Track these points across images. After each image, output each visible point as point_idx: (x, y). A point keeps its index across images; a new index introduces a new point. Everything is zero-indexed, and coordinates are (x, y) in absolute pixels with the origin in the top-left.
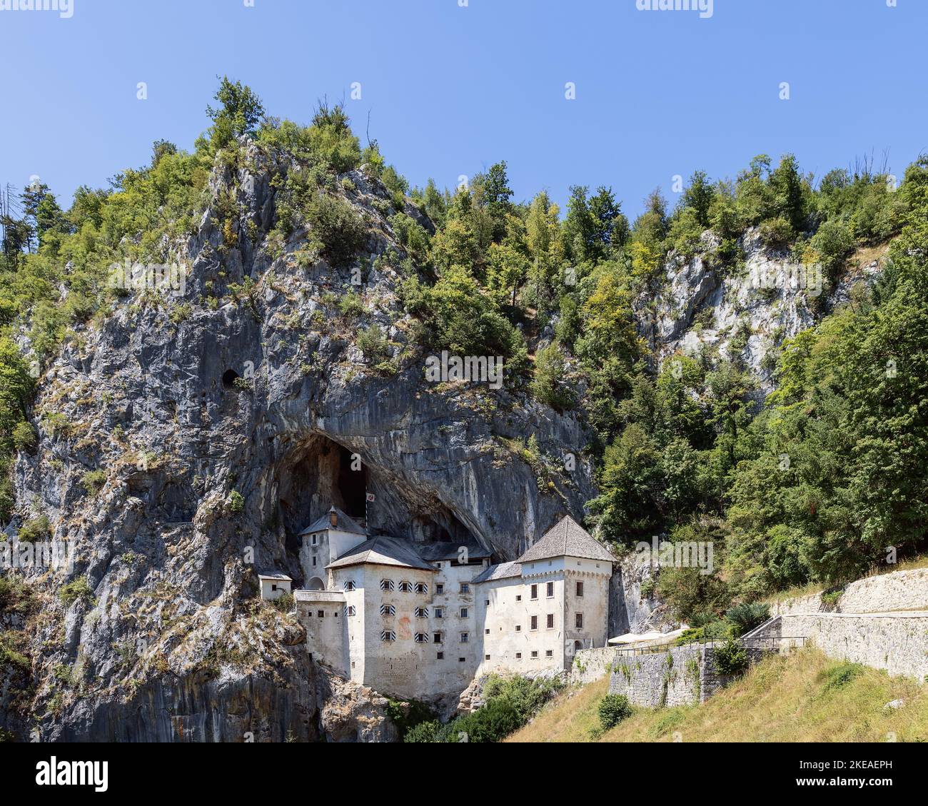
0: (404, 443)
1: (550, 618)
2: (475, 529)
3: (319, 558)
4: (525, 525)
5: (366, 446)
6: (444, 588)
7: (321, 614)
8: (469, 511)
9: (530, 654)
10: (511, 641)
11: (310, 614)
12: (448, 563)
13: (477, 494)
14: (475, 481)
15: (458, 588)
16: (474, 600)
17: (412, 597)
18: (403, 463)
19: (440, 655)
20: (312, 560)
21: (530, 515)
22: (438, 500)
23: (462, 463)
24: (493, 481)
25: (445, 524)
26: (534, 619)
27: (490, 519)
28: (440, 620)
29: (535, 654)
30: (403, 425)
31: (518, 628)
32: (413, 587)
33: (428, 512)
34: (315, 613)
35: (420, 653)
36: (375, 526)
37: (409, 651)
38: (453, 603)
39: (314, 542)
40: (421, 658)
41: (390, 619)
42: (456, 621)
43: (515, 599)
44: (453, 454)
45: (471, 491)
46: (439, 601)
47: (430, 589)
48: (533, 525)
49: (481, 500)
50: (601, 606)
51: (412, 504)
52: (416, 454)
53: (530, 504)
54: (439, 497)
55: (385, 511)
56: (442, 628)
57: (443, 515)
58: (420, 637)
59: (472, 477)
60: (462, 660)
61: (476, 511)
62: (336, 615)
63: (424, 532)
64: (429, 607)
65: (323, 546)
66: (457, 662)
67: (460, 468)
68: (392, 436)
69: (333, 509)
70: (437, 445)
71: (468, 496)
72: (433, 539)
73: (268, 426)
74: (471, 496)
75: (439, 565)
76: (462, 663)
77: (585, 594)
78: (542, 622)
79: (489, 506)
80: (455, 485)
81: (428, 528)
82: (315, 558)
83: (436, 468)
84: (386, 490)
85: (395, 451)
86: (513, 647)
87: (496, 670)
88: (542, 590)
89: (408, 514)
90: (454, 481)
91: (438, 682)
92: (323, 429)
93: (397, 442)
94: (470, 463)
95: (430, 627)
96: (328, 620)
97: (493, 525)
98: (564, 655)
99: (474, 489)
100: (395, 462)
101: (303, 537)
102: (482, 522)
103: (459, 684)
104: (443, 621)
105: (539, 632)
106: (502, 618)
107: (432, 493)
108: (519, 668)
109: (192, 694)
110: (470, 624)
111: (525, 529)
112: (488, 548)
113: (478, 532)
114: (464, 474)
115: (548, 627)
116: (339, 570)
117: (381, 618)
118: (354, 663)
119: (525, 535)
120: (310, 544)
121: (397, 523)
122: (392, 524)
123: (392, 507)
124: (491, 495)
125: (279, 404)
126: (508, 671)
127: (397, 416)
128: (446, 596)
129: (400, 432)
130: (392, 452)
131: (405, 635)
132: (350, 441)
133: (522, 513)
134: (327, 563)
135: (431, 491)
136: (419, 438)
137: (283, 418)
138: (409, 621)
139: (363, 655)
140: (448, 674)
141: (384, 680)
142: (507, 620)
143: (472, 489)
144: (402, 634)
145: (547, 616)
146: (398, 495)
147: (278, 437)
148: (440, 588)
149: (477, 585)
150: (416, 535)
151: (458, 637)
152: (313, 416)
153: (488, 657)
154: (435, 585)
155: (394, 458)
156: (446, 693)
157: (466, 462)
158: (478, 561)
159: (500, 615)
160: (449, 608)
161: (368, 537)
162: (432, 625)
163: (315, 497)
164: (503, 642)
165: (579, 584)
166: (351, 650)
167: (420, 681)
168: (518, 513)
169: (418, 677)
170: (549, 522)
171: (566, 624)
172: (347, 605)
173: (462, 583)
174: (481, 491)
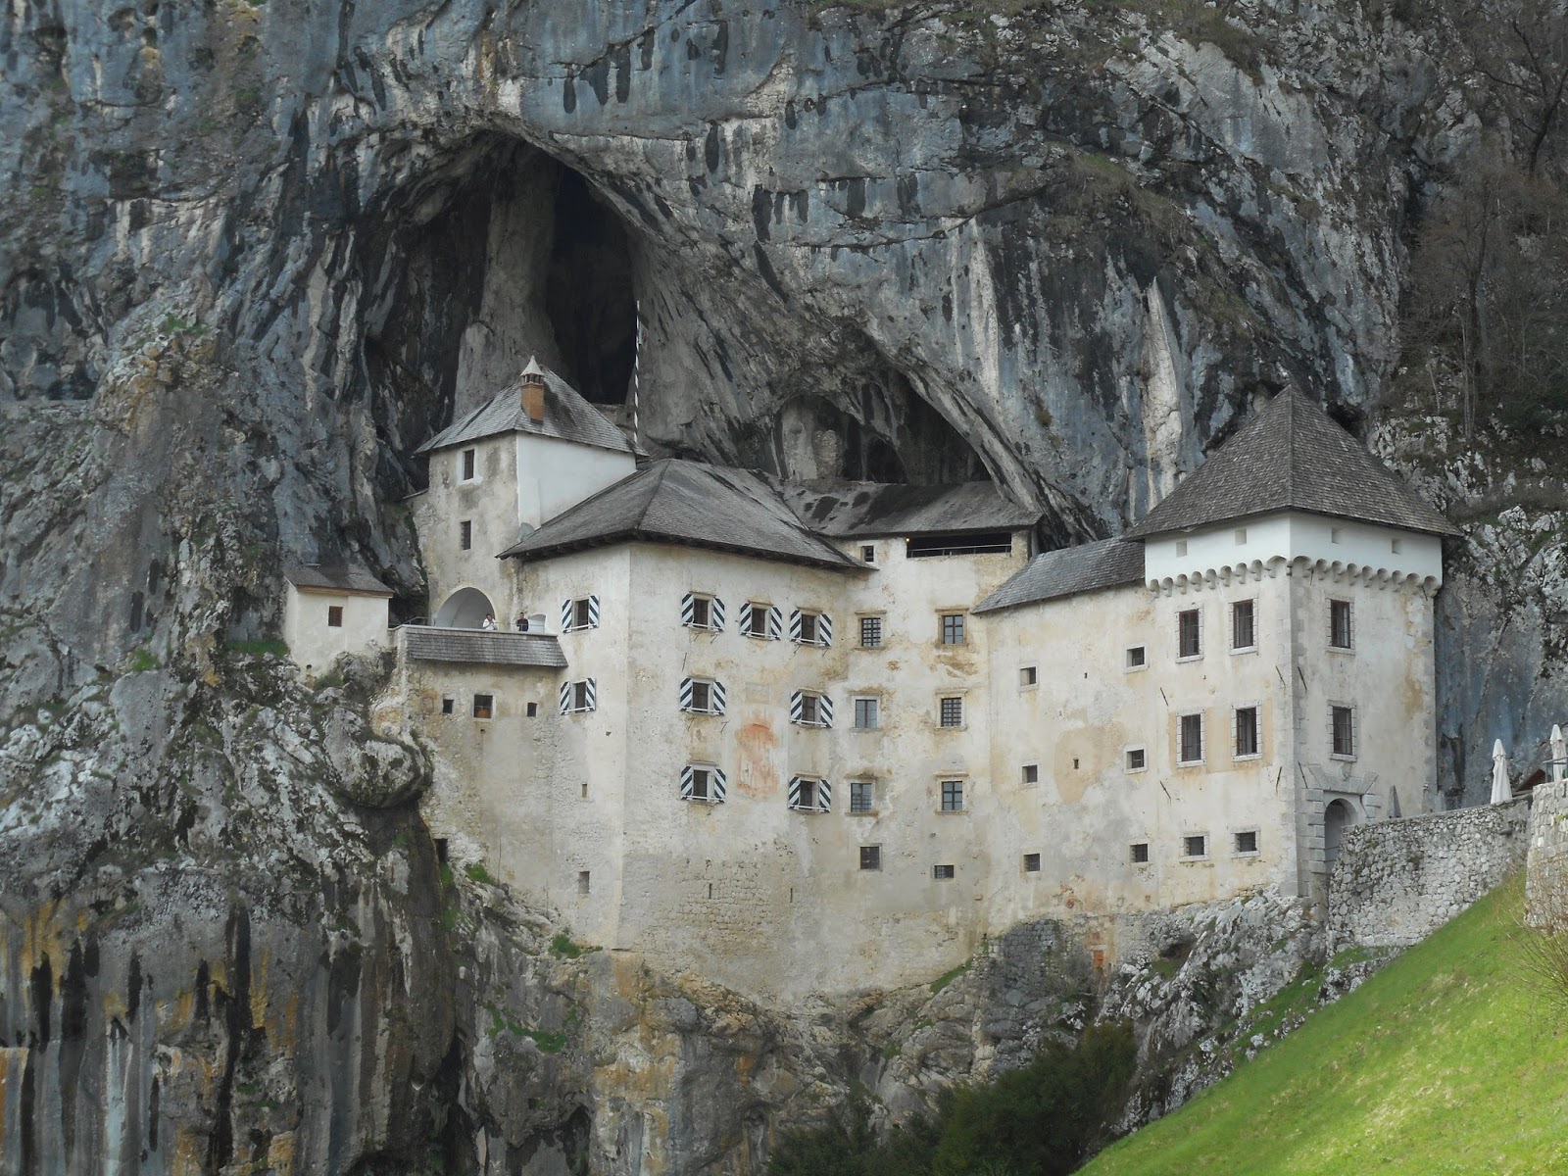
0: (764, 160)
1: (1247, 718)
2: (987, 436)
3: (483, 523)
4: (1149, 423)
5: (645, 167)
6: (886, 630)
7: (483, 704)
8: (970, 377)
9: (1180, 847)
10: (1109, 802)
11: (448, 706)
12: (899, 547)
13: (992, 324)
14: (987, 281)
15: (929, 627)
16: (983, 669)
17: (780, 653)
18: (761, 223)
19: (870, 857)
20: (456, 533)
21: (1165, 391)
22: (869, 344)
23: (947, 223)
24: (1047, 281)
25: (887, 428)
26: (1191, 725)
27: (1038, 402)
28: (869, 737)
29: (1195, 845)
30: (766, 105)
31: (1137, 758)
32: (786, 623)
33: (830, 384)
34: (464, 704)
35: (803, 845)
36: (658, 431)
37: (770, 837)
38: (913, 679)
39: (469, 473)
40: (805, 864)
41: (709, 728)
42: (925, 740)
43: (1123, 657)
44: (919, 196)
45: (974, 314)
46: (867, 671)
47: (840, 632)
48: (1175, 425)
49: (1006, 341)
52: (801, 193)
53: (1165, 354)
54: (875, 331)
55: (694, 383)
56: (879, 764)
57: (880, 395)
58: (811, 795)
59: (980, 268)
60: (949, 871)
61: (990, 376)
62: (532, 709)
63: (818, 450)
64: (836, 691)
65: (499, 487)
66: (928, 879)
67: (940, 236)
68: (729, 137)
69: (532, 368)
70: (870, 167)
71: (966, 328)
72: (848, 472)
73: (346, 105)
74: (977, 327)
75: (869, 553)
76: (944, 884)
77: (1359, 641)
78: (1219, 735)
79: (1033, 355)
80: (924, 290)
81: (830, 439)
82: (467, 525)
84: (701, 314)
85: (737, 185)
86: (1119, 825)
87: (1063, 908)
88: (1216, 627)
89: (767, 393)
90: (922, 280)
91: (863, 952)
92: (516, 111)
93: (745, 156)
94: (973, 221)
95: (836, 758)
96: (506, 727)
97: (1044, 422)
98: (1299, 848)
99: (986, 306)
100: (736, 219)
101: (433, 461)
102: (1011, 410)
103: (937, 957)
104: (878, 742)
105: (1208, 772)
106: (1080, 724)
107: (849, 318)
108: (1143, 898)
109: (42, 975)
110: (971, 748)
111: (1148, 434)
112: (1027, 500)
113: (998, 447)
114: (953, 258)
115: (1238, 753)
116: (546, 563)
117: (680, 724)
118: (585, 875)
119: (1149, 454)
120: (454, 482)
121: (730, 423)
122: (713, 425)
123: (717, 367)
124: (1035, 325)
125: (383, 37)
126: (1105, 907)
127: (751, 77)
128: (890, 656)
129: (754, 127)
130: (728, 189)
131: (757, 783)
132: (599, 151)
133: (1137, 381)
134: (509, 540)
135: (846, 312)
136: (814, 145)
137: (391, 80)
138: (770, 737)
139: (617, 850)
140: (898, 921)
141: (685, 937)
142: (1098, 734)
143: (981, 303)
144: (746, 779)
145: (1234, 714)
146: (737, 331)
147: (374, 138)
148: (870, 631)
149: (995, 620)
150: (792, 461)
151: (930, 792)
152: (487, 74)
153: (1032, 861)
154: (856, 618)
155: (733, 208)
156: (888, 987)
157: (960, 221)
158: (992, 541)
159: (1074, 715)
160: (900, 696)
161: (640, 459)
162: (845, 752)
163: (474, 336)
164: (1085, 809)
165: (1339, 608)
166: (578, 830)
167: (803, 946)
168: (1123, 383)
169: (796, 930)
170: (1226, 413)
171: (1299, 741)
172: (571, 676)
173: (943, 614)
174: (1005, 312)
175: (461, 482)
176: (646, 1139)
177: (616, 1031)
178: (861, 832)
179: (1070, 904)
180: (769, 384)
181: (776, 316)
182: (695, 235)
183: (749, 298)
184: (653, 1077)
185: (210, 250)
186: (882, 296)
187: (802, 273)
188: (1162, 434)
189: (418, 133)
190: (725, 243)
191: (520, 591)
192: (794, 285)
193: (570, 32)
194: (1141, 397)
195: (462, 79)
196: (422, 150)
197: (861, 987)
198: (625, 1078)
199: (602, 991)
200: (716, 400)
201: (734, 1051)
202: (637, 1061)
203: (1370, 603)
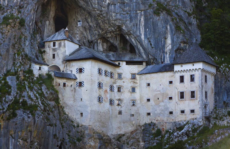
1: (193, 93)
2: (139, 46)
3: (58, 54)
4: (166, 46)
6: (123, 76)
7: (64, 85)
8: (140, 36)
9: (179, 112)
10: (165, 105)
11: (59, 85)
12: (124, 63)
13: (143, 28)
14: (143, 22)
16: (139, 83)
18: (108, 9)
19: (120, 113)
20: (51, 56)
21: (169, 41)
23: (138, 12)
24: (153, 22)
25: (117, 43)
26: (182, 93)
27: (150, 42)
28: (119, 93)
32: (109, 74)
33: (109, 35)
34: (62, 84)
35: (111, 110)
37: (107, 109)
38: (127, 84)
40: (111, 113)
41: (101, 90)
42: (129, 94)
43: (168, 82)
44: (134, 7)
45: (141, 26)
46: (119, 83)
47: (116, 76)
48: (170, 47)
49: (145, 31)
50: (212, 89)
51: (103, 30)
52: (115, 5)
53: (169, 35)
54: (124, 28)
55: (82, 33)
56: (121, 98)
57: (116, 38)
58: (111, 102)
59: (142, 19)
60: (133, 115)
61: (143, 37)
62: (71, 86)
63: (103, 46)
64: (115, 85)
65: (61, 49)
66: (129, 116)
67: (137, 14)
69: (67, 29)
71: (139, 29)
74: (141, 29)
75: (119, 64)
76: (132, 117)
77: (207, 82)
78: (187, 95)
79: (149, 34)
80: (134, 22)
81: (105, 44)
82: (54, 55)
83: (125, 13)
85: (105, 2)
86: (167, 108)
87: (155, 121)
88: (187, 78)
89: (97, 36)
90: (134, 20)
91: (119, 128)
94: (142, 12)
95: (115, 97)
96: (68, 89)
97: (151, 44)
98: (202, 112)
99: (143, 25)
100: (104, 8)
101: (45, 43)
102: (145, 42)
103: (130, 129)
104: (121, 94)
105: (185, 100)
106: (159, 93)
107: (120, 25)
108: (172, 120)
110: (137, 95)
111: (166, 48)
112: (145, 56)
113: (141, 48)
114: (139, 17)
115: (191, 98)
116: (72, 62)
117: (98, 89)
118: (82, 114)
119: (165, 51)
120: (51, 47)
121: (88, 40)
122: (85, 41)
123: (88, 31)
124: (151, 29)
126: (164, 121)
128: (123, 80)
130: (104, 3)
131: (106, 100)
133: (165, 39)
134: (64, 58)
135: (120, 24)
138: (107, 93)
139: (89, 109)
140: (124, 123)
142: (163, 94)
143: (142, 25)
144: (105, 99)
145: (190, 92)
146: (95, 26)
148: (120, 75)
149: (141, 76)
150: (99, 48)
151: (130, 103)
153: (149, 114)
154: (117, 74)
155: (104, 6)
156: (123, 133)
157: (140, 12)
158: (140, 63)
159: (158, 91)
160: (125, 87)
161: (79, 46)
162: (116, 95)
163: (47, 22)
164: (160, 106)
165: (206, 76)
166: (80, 106)
167: (110, 127)
168: (163, 39)
169: (110, 124)
170: (178, 45)
171: (202, 96)
172: (78, 81)
173: (132, 74)
174: (146, 27)
175: (52, 47)
177: (89, 139)
178: (118, 108)
179: (157, 121)
180: (98, 35)
181: (105, 24)
182: (96, 9)
183: (101, 21)
184: (95, 146)
185: (18, 4)
186: (127, 22)
187: (114, 18)
188: (168, 48)
190: (101, 11)
191: (66, 66)
192: (111, 19)
194: (165, 42)
197: (118, 133)
198: (91, 146)
199: (86, 132)
200: (86, 36)
201: (106, 143)
202: (92, 144)
203: (209, 76)
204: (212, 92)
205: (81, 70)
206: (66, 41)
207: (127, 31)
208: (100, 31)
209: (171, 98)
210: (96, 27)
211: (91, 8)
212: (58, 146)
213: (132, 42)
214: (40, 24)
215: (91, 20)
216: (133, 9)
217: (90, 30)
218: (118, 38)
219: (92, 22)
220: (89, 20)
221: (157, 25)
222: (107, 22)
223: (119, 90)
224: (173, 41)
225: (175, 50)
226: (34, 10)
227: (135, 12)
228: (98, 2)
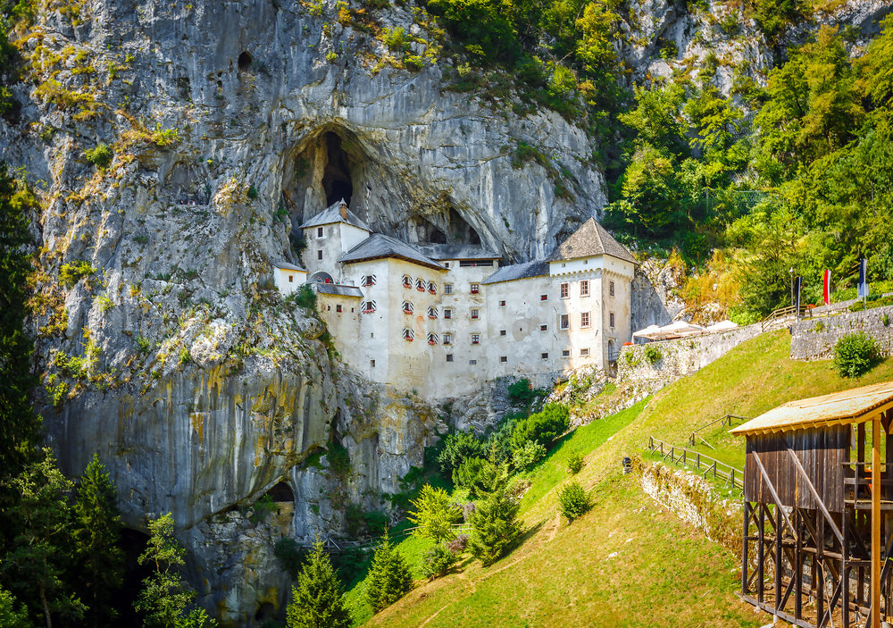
0: (424, 138)
1: (585, 316)
2: (485, 229)
3: (327, 251)
4: (537, 228)
5: (385, 139)
6: (453, 290)
7: (339, 309)
8: (485, 211)
9: (560, 354)
10: (533, 341)
11: (330, 308)
12: (457, 263)
13: (492, 195)
14: (491, 181)
15: (466, 288)
16: (485, 301)
17: (425, 295)
18: (421, 158)
19: (449, 358)
20: (317, 255)
21: (543, 218)
22: (448, 199)
23: (480, 162)
24: (511, 182)
25: (444, 226)
26: (565, 318)
27: (505, 219)
28: (449, 321)
29: (567, 352)
30: (426, 121)
32: (426, 286)
33: (428, 211)
34: (334, 308)
35: (431, 354)
37: (423, 351)
38: (462, 304)
39: (320, 235)
40: (432, 360)
41: (409, 317)
42: (467, 322)
43: (539, 298)
44: (472, 153)
45: (487, 191)
46: (448, 301)
47: (440, 289)
48: (545, 229)
49: (496, 200)
50: (626, 307)
51: (415, 202)
52: (435, 150)
53: (544, 207)
54: (453, 195)
55: (378, 210)
56: (452, 330)
57: (443, 216)
58: (432, 340)
59: (489, 177)
60: (473, 362)
61: (491, 211)
62: (353, 309)
63: (418, 232)
64: (439, 307)
65: (333, 239)
66: (467, 365)
67: (478, 166)
68: (414, 130)
69: (343, 201)
70: (457, 143)
71: (484, 196)
72: (430, 240)
73: (284, 112)
74: (487, 196)
75: (447, 265)
76: (473, 366)
77: (616, 294)
78: (575, 320)
79: (504, 205)
80: (472, 183)
81: (422, 229)
82: (320, 252)
83: (454, 165)
84: (386, 187)
85: (415, 146)
86: (538, 347)
87: (516, 372)
88: (574, 289)
89: (405, 214)
90: (472, 180)
91: (447, 386)
92: (346, 118)
93: (418, 137)
94: (489, 162)
95: (439, 328)
96: (346, 315)
97: (507, 225)
98: (603, 353)
99: (490, 189)
100: (413, 157)
101: (306, 231)
102: (497, 222)
103: (470, 388)
104: (452, 323)
105: (571, 331)
106: (523, 318)
107: (446, 191)
108: (546, 369)
109: (215, 389)
110: (481, 325)
111: (537, 231)
112: (496, 250)
113: (489, 233)
114: (482, 173)
115: (582, 325)
116: (354, 264)
117: (402, 314)
118: (374, 361)
119: (536, 237)
120: (314, 237)
121: (390, 223)
123: (389, 205)
124: (506, 196)
125: (300, 89)
126: (532, 372)
127: (422, 111)
128: (455, 297)
129: (422, 128)
130: (412, 147)
131: (421, 335)
132: (371, 132)
133: (535, 215)
134: (339, 257)
135: (445, 189)
136: (440, 135)
137: (301, 104)
138: (424, 321)
139: (386, 352)
140: (458, 377)
141: (404, 380)
142: (529, 321)
143: (488, 188)
144: (418, 333)
145: (581, 315)
146: (400, 193)
147: (293, 123)
148: (448, 289)
149: (489, 286)
150: (411, 236)
151: (468, 339)
152: (336, 104)
153: (504, 359)
154: (443, 285)
155: (413, 154)
156: (456, 397)
157: (484, 162)
158: (488, 262)
159: (520, 315)
160: (458, 309)
161: (370, 233)
162: (441, 326)
163: (309, 191)
164: (525, 343)
165: (612, 284)
166: (370, 348)
167: (431, 384)
168: (531, 215)
169: (430, 379)
170: (561, 225)
171: (603, 322)
172: (366, 300)
173: (472, 284)
174: (496, 191)
175: (317, 238)
176: (397, 440)
177: (387, 408)
178: (447, 350)
179: (519, 371)
180: (407, 211)
181: (418, 190)
182: (397, 161)
183: (410, 183)
184: (399, 421)
185: (244, 158)
186: (459, 184)
187: (433, 176)
188: (541, 231)
189: (309, 122)
190: (408, 164)
191: (343, 273)
192: (429, 179)
193: (365, 92)
194: (535, 220)
195: (327, 106)
196: (308, 128)
197: (447, 396)
198: (390, 422)
199: (383, 395)
200: (386, 215)
201: (421, 414)
202: (394, 417)
203: (618, 283)
204: (626, 314)
205: (369, 281)
206: (342, 226)
207: (459, 202)
208: (411, 204)
209: (544, 328)
210: (403, 195)
211: (388, 159)
212: (328, 422)
213: (472, 222)
214: (292, 195)
215: (392, 183)
216: (470, 156)
217: (391, 202)
218: (447, 216)
219: (393, 186)
220: (389, 183)
221: (519, 187)
222: (420, 184)
223: (448, 315)
224: (551, 217)
225: (554, 234)
226: (277, 167)
227: (473, 162)
228: (400, 147)
